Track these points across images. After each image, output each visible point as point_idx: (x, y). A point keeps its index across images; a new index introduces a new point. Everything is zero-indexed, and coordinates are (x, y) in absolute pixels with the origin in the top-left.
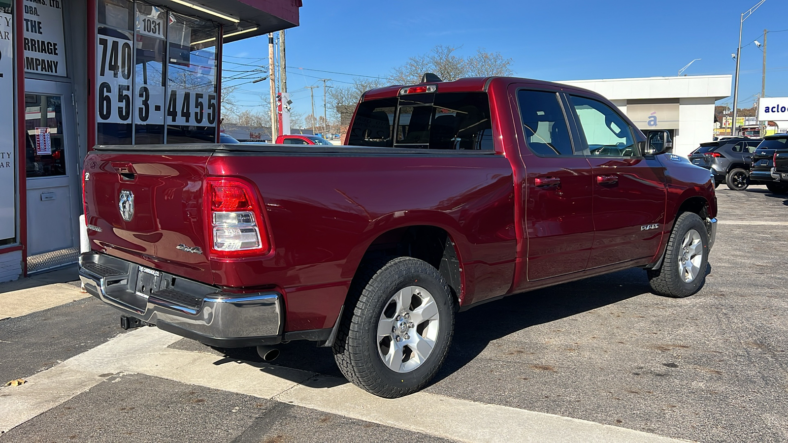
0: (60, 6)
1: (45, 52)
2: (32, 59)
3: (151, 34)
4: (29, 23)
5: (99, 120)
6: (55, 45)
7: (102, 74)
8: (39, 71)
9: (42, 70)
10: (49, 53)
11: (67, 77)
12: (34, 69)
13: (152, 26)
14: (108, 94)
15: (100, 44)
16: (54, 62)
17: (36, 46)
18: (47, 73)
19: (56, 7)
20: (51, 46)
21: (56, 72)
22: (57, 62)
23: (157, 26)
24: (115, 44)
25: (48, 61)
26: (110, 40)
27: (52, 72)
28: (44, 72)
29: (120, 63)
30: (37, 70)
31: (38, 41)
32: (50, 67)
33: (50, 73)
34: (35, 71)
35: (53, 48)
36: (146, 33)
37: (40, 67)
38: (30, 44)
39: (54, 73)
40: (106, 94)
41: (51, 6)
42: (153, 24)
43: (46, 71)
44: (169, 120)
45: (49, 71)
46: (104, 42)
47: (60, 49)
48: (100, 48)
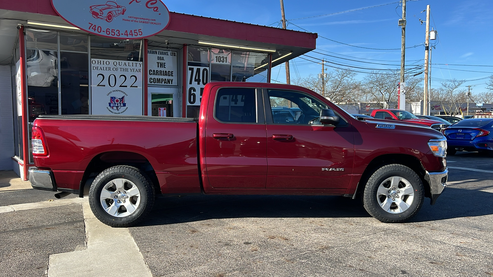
0: (176, 55)
1: (167, 76)
2: (160, 79)
3: (221, 63)
4: (159, 64)
5: (188, 104)
6: (172, 72)
7: (191, 83)
8: (163, 84)
9: (164, 83)
10: (169, 76)
11: (178, 85)
12: (160, 83)
13: (222, 59)
14: (194, 92)
15: (189, 70)
16: (171, 79)
17: (162, 73)
18: (167, 84)
19: (174, 56)
20: (170, 72)
21: (172, 84)
22: (172, 79)
23: (225, 59)
24: (198, 70)
25: (168, 79)
26: (195, 68)
27: (169, 83)
28: (165, 84)
29: (201, 78)
30: (162, 83)
31: (163, 71)
32: (169, 81)
33: (169, 84)
34: (161, 84)
35: (171, 73)
36: (218, 63)
37: (163, 82)
38: (159, 73)
39: (171, 84)
40: (192, 92)
41: (171, 55)
42: (222, 58)
43: (166, 83)
44: (233, 104)
45: (168, 83)
46: (192, 69)
47: (175, 74)
48: (189, 72)
